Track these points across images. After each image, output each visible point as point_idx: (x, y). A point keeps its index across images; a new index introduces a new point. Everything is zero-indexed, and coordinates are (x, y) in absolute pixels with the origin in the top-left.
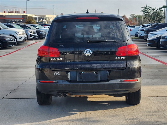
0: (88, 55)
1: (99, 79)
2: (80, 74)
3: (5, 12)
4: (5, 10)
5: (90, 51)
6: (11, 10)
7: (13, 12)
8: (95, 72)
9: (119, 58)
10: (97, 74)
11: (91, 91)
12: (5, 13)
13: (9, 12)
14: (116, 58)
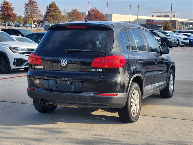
0: (64, 65)
1: (73, 90)
2: (57, 83)
3: (153, 16)
4: (153, 14)
5: (65, 61)
6: (160, 14)
7: (161, 16)
8: (70, 83)
9: (94, 70)
10: (71, 84)
11: (65, 101)
12: (153, 18)
13: (157, 16)
14: (92, 70)
